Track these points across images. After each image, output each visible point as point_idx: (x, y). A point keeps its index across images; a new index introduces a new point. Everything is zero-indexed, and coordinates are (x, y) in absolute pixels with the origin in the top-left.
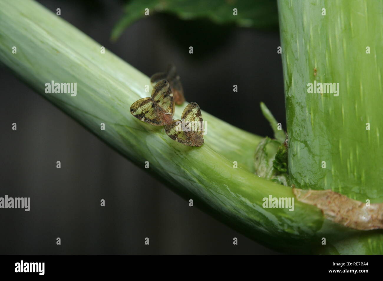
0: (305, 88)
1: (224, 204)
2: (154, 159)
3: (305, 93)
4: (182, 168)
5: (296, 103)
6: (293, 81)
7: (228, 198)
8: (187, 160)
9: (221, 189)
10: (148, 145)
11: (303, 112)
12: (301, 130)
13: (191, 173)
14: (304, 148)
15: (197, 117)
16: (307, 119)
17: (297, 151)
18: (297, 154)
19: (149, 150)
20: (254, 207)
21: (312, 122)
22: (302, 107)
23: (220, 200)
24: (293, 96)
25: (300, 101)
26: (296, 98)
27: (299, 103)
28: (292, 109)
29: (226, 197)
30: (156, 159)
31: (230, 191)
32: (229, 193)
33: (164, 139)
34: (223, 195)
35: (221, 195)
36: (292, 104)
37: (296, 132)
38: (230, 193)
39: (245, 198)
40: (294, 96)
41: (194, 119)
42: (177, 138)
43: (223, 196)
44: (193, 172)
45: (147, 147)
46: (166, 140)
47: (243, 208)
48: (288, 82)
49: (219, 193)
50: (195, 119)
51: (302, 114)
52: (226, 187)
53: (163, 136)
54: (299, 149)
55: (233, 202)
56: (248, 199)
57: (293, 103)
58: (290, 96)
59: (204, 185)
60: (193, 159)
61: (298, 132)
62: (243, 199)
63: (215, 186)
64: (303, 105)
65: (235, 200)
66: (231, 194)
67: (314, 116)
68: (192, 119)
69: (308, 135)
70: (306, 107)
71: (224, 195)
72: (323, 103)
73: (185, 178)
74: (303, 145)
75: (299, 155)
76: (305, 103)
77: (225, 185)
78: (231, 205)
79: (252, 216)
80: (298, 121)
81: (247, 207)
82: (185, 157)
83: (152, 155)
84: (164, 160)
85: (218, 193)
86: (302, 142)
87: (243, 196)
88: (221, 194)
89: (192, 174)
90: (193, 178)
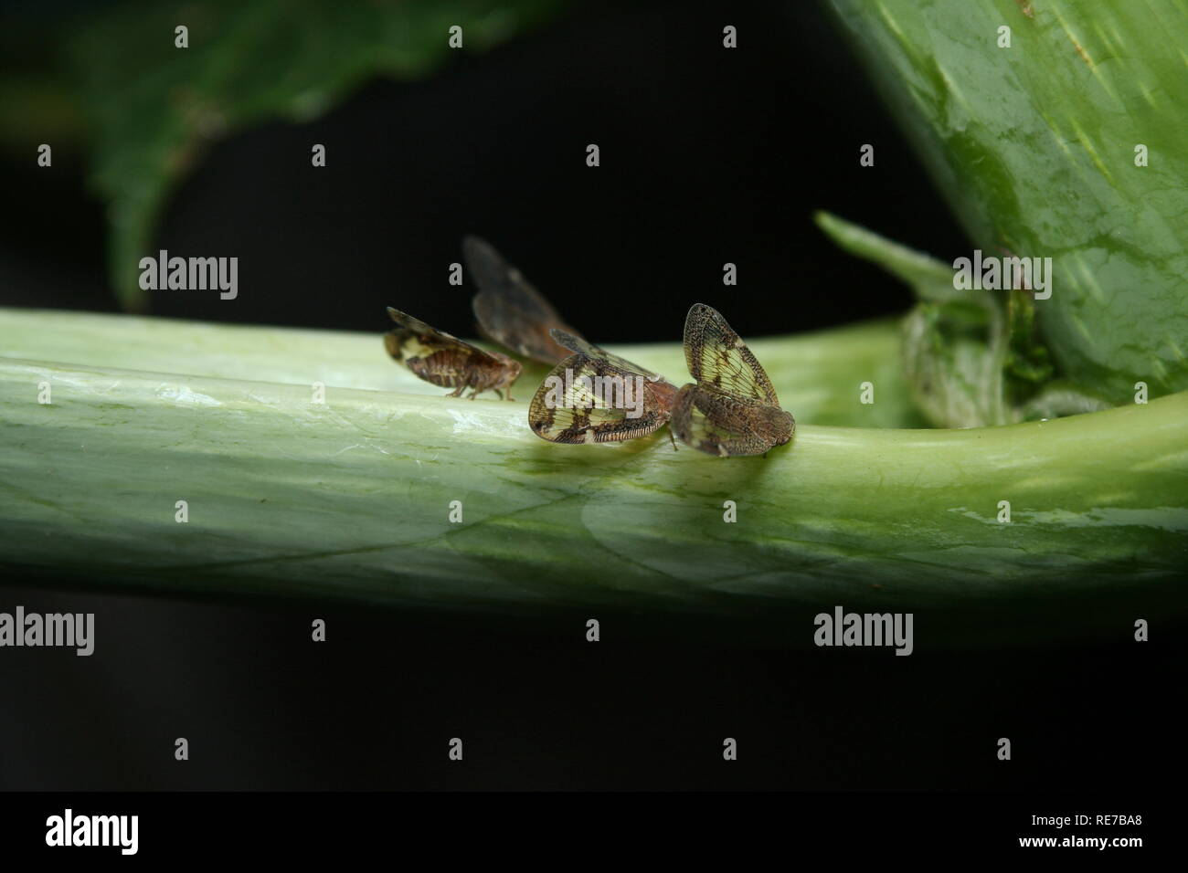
0: (1011, 74)
1: (973, 571)
2: (640, 571)
3: (1017, 89)
4: (761, 543)
5: (999, 138)
6: (948, 78)
7: (985, 546)
8: (765, 507)
9: (942, 531)
10: (597, 536)
11: (1041, 152)
12: (1063, 210)
13: (803, 542)
14: (1107, 262)
15: (730, 348)
16: (1074, 163)
17: (1082, 283)
18: (1087, 291)
19: (609, 551)
20: (1097, 519)
21: (1099, 162)
22: (1029, 139)
23: (953, 568)
24: (973, 125)
25: (1011, 125)
26: (991, 124)
27: (1011, 134)
28: (992, 166)
29: (975, 545)
30: (645, 567)
31: (979, 518)
32: (982, 524)
33: (649, 487)
34: (961, 545)
35: (953, 549)
36: (983, 151)
37: (1046, 226)
38: (984, 524)
39: (1048, 510)
40: (976, 119)
41: (726, 360)
42: (720, 447)
43: (961, 547)
44: (810, 532)
45: (598, 545)
46: (655, 484)
47: (1053, 546)
48: (930, 89)
49: (942, 548)
50: (730, 360)
51: (1042, 159)
52: (961, 511)
53: (641, 479)
54: (1086, 273)
55: (1011, 546)
56: (1062, 508)
57: (986, 144)
58: (961, 129)
59: (872, 552)
60: (785, 491)
61: (1053, 223)
62: (1046, 517)
63: (916, 531)
64: (1028, 130)
65: (1015, 538)
66: (990, 525)
67: (1096, 140)
68: (721, 361)
69: (1103, 213)
70: (1046, 131)
71: (967, 544)
72: (1107, 86)
73: (782, 569)
74: (1097, 253)
75: (1098, 292)
76: (1036, 120)
77: (953, 510)
78: (1005, 561)
79: (1101, 554)
80: (1036, 190)
81: (1070, 533)
82: (752, 502)
83: (629, 560)
84: (677, 551)
85: (938, 548)
86: (1090, 244)
87: (1039, 509)
88: (953, 546)
89: (808, 542)
90: (818, 553)
